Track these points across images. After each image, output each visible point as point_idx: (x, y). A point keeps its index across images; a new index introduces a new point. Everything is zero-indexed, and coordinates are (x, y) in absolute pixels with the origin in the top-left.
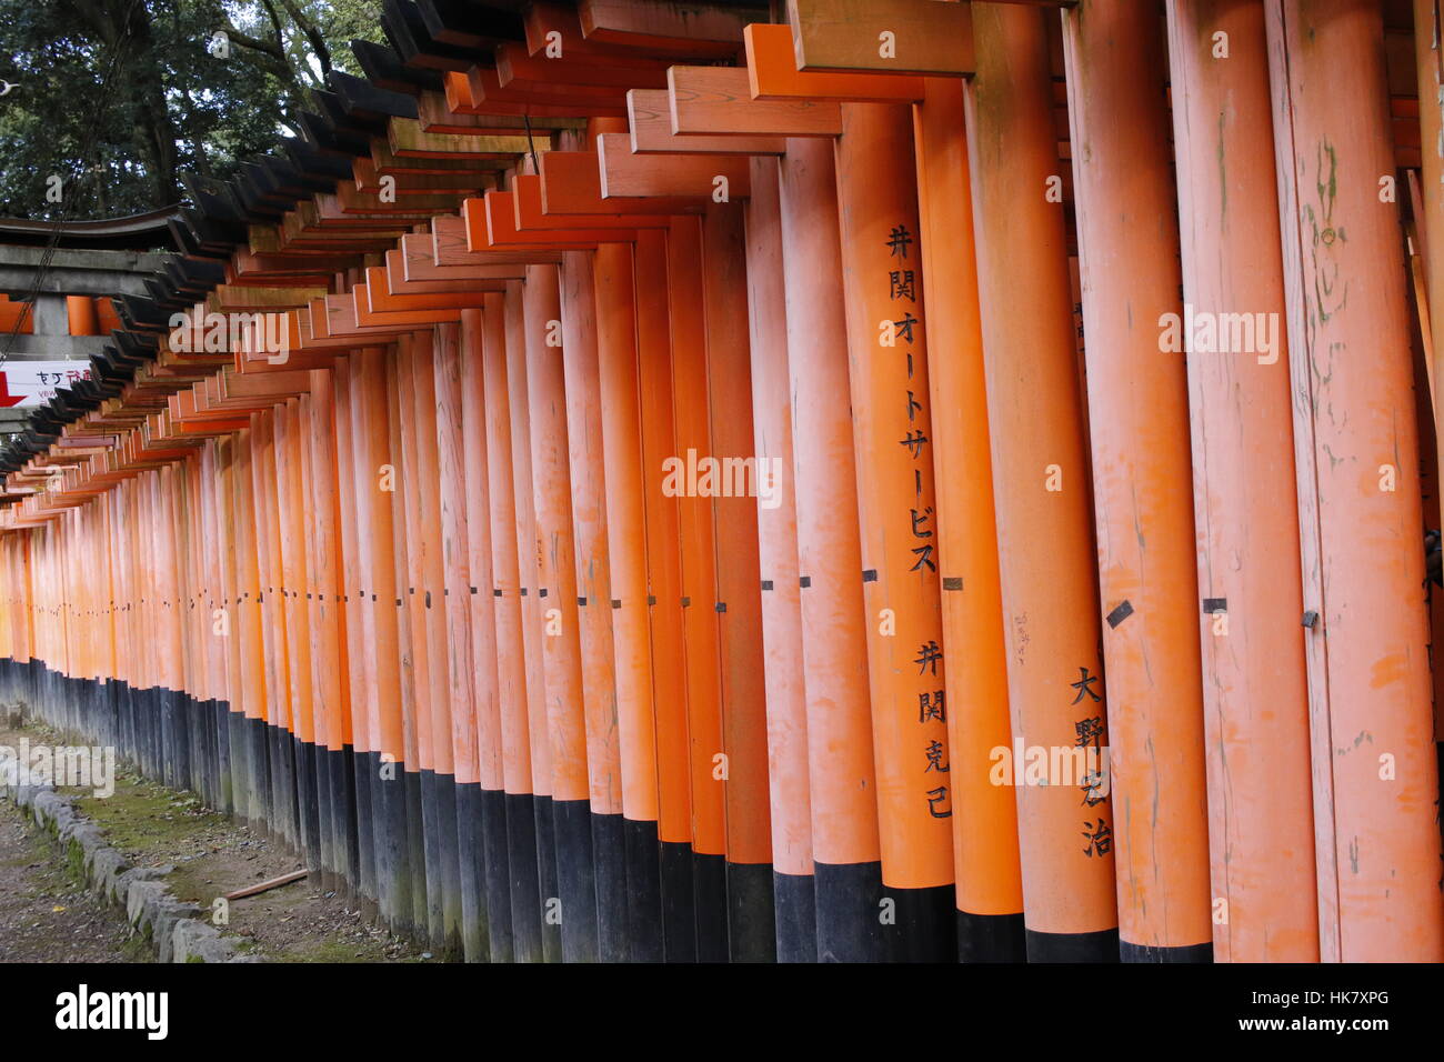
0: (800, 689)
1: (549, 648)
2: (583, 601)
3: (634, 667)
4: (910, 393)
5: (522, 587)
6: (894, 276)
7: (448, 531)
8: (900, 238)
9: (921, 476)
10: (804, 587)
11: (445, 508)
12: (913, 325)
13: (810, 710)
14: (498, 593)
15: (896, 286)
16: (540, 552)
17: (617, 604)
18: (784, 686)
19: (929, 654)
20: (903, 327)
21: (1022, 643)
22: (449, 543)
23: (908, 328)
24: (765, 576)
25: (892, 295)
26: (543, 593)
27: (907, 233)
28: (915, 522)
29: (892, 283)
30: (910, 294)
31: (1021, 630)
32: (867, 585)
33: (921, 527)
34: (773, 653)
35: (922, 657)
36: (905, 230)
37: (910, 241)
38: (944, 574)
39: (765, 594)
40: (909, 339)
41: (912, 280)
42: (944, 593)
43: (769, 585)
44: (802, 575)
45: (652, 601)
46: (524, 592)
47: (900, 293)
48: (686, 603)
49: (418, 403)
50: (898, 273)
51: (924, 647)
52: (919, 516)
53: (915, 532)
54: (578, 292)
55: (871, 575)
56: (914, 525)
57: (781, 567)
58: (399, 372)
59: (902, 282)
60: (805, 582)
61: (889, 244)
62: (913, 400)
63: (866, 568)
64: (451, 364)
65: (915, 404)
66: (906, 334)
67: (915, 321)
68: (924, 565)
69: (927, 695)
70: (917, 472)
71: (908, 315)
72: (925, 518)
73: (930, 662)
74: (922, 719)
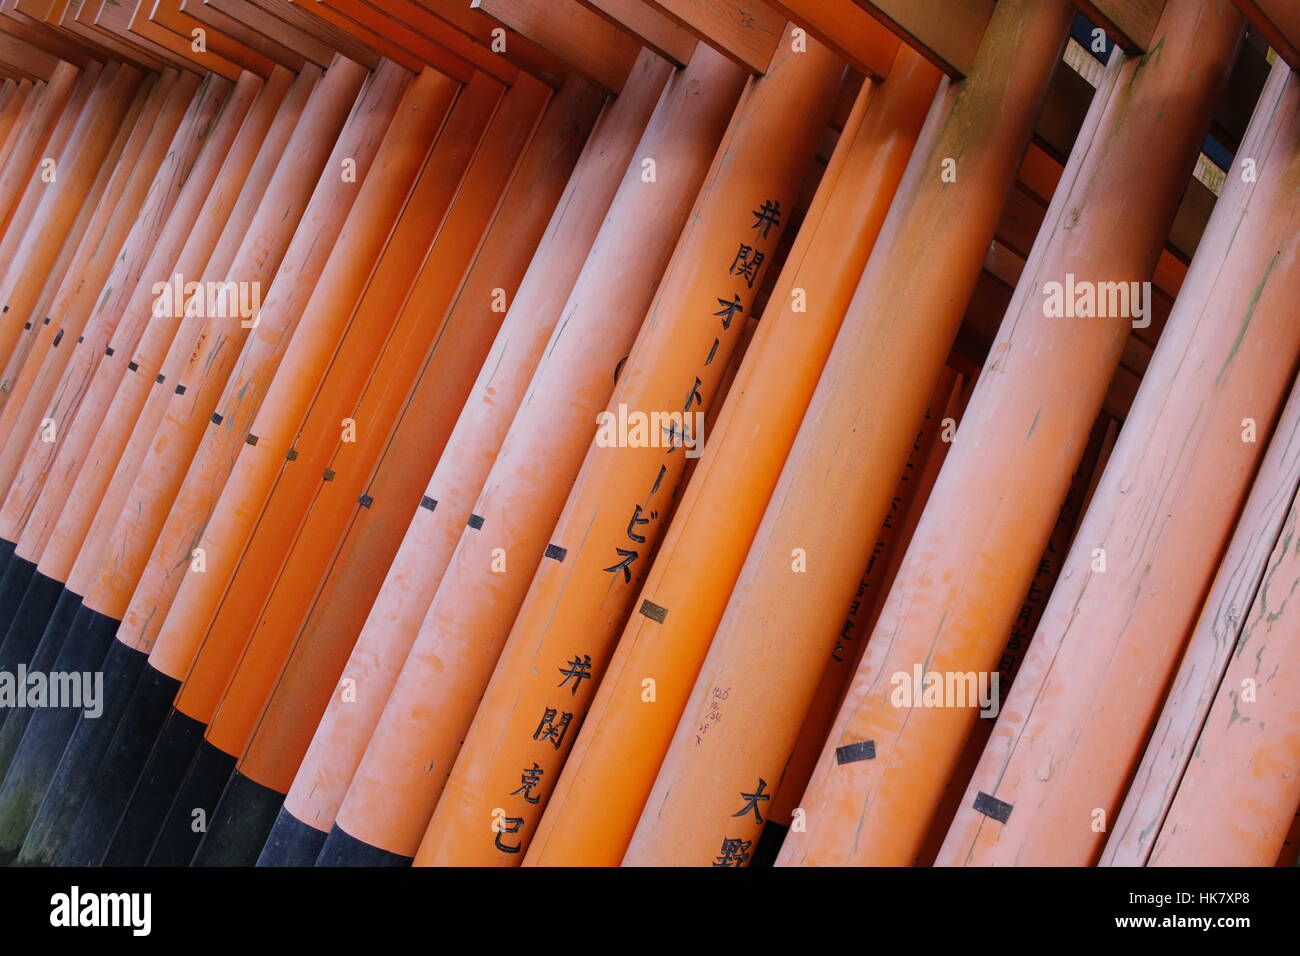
0: (412, 631)
1: (158, 450)
2: (218, 419)
3: (238, 513)
4: (698, 381)
5: (162, 372)
6: (744, 250)
7: (114, 281)
8: (768, 214)
9: (666, 474)
10: (473, 526)
11: (123, 257)
12: (736, 312)
13: (411, 662)
14: (133, 367)
15: (741, 261)
16: (199, 347)
17: (252, 440)
18: (394, 618)
19: (579, 669)
20: (726, 307)
21: (709, 721)
22: (109, 292)
23: (730, 312)
24: (431, 492)
25: (731, 269)
26: (181, 390)
27: (779, 214)
28: (635, 519)
29: (739, 256)
30: (750, 277)
31: (715, 706)
32: (547, 563)
33: (638, 529)
34: (400, 577)
35: (569, 668)
36: (779, 210)
37: (777, 223)
38: (647, 594)
39: (421, 511)
40: (726, 324)
41: (759, 265)
42: (637, 616)
43: (431, 504)
44: (477, 512)
45: (292, 455)
46: (161, 379)
47: (741, 271)
48: (329, 476)
49: (151, 141)
50: (749, 248)
51: (578, 659)
52: (642, 515)
53: (629, 530)
54: (375, 108)
55: (558, 553)
56: (632, 523)
57: (454, 492)
58: (148, 103)
59: (749, 259)
60: (476, 522)
61: (755, 213)
62: (698, 389)
63: (556, 541)
64: (204, 120)
65: (698, 395)
66: (725, 317)
67: (740, 308)
68: (621, 572)
69: (555, 711)
70: (664, 468)
71: (737, 298)
72: (647, 521)
73: (576, 678)
74: (536, 736)
